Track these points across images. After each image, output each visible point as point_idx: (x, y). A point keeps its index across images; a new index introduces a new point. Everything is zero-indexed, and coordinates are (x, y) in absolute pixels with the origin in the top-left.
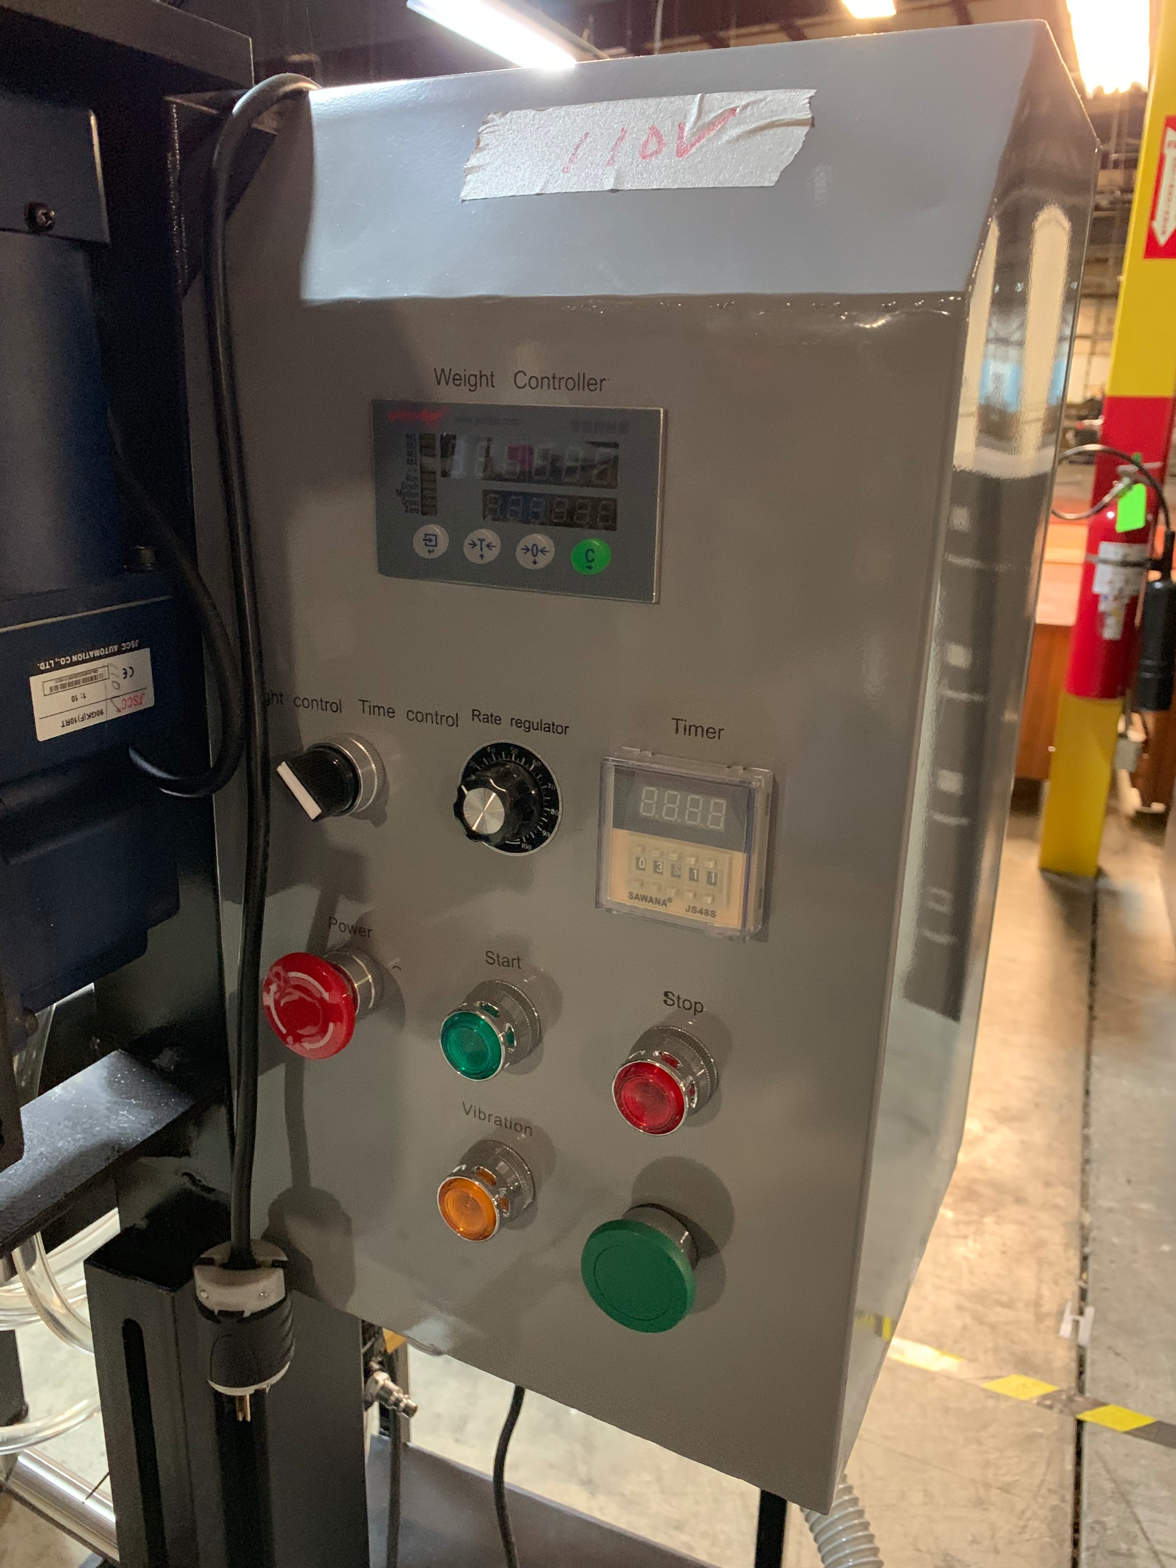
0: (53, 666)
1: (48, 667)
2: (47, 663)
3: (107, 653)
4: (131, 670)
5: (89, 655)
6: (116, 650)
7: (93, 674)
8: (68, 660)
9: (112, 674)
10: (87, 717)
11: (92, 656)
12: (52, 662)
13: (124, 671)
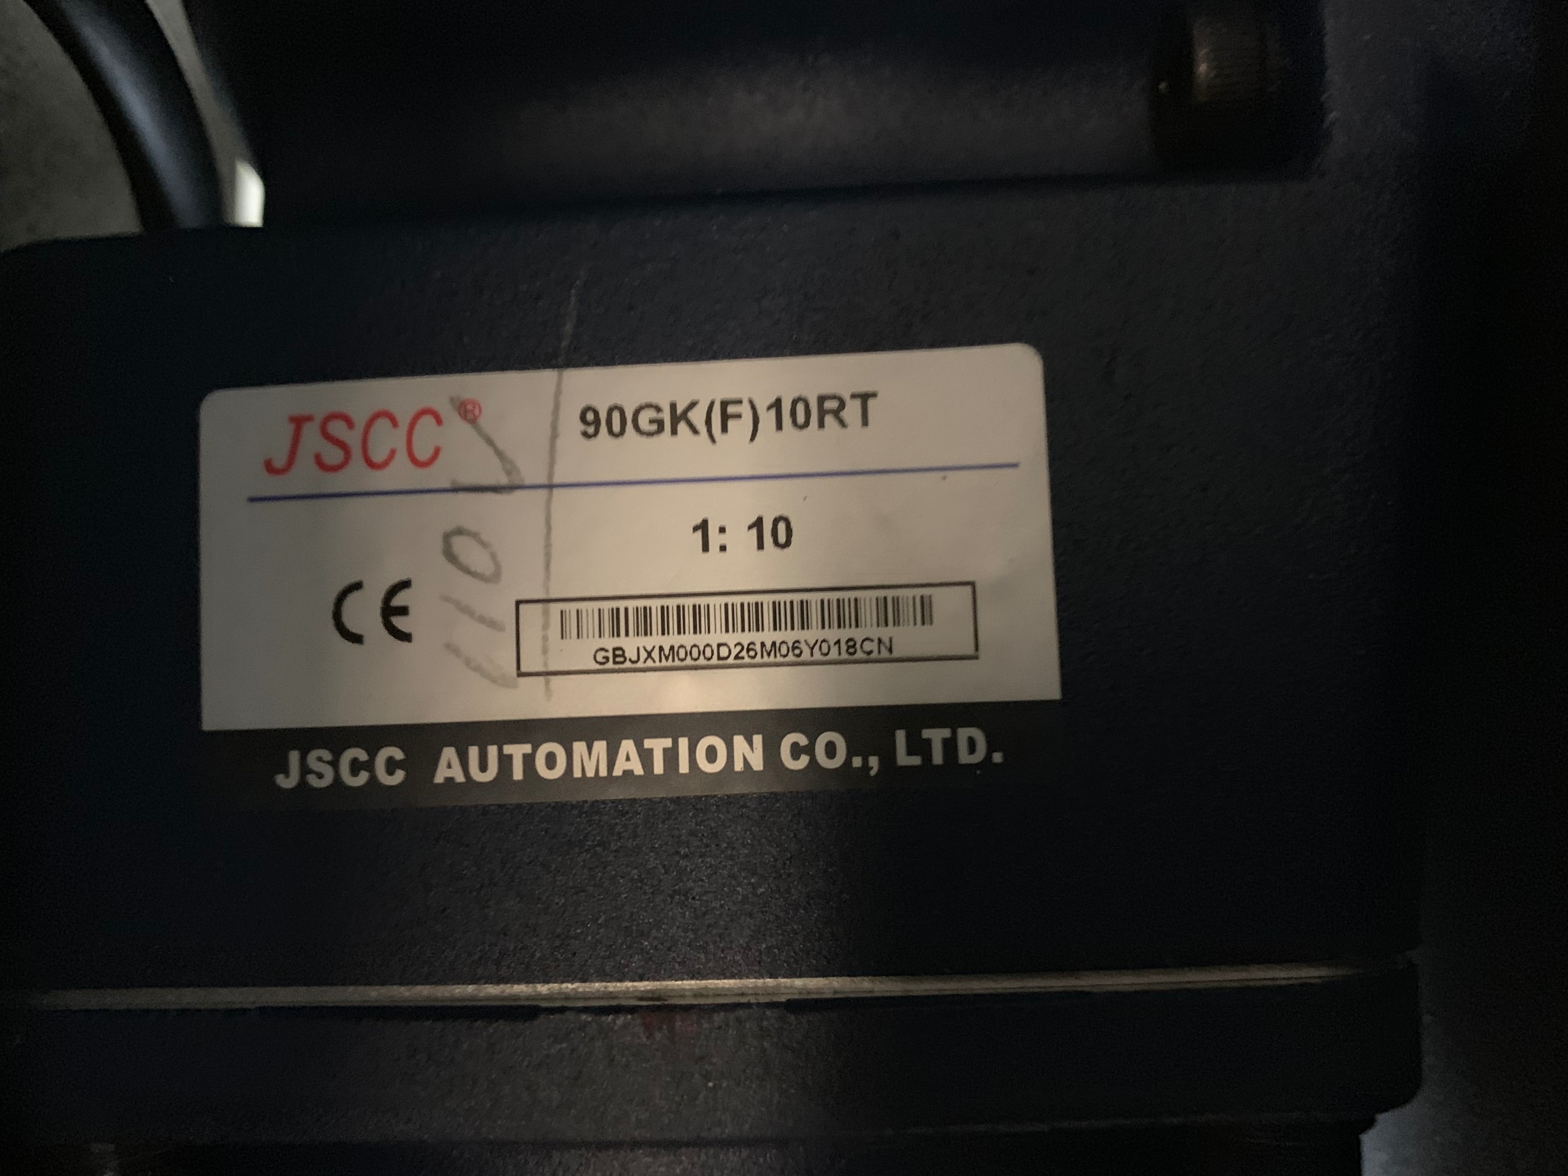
0: (901, 736)
1: (936, 736)
2: (938, 758)
3: (517, 751)
4: (351, 623)
5: (646, 757)
6: (449, 754)
7: (631, 644)
8: (796, 751)
9: (492, 624)
10: (698, 416)
11: (628, 746)
12: (903, 759)
13: (398, 622)
